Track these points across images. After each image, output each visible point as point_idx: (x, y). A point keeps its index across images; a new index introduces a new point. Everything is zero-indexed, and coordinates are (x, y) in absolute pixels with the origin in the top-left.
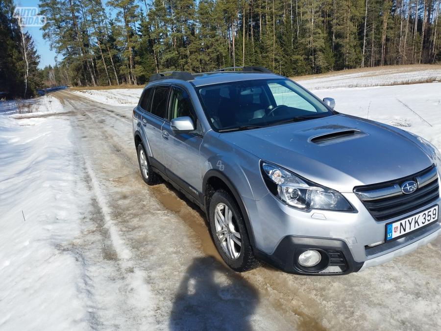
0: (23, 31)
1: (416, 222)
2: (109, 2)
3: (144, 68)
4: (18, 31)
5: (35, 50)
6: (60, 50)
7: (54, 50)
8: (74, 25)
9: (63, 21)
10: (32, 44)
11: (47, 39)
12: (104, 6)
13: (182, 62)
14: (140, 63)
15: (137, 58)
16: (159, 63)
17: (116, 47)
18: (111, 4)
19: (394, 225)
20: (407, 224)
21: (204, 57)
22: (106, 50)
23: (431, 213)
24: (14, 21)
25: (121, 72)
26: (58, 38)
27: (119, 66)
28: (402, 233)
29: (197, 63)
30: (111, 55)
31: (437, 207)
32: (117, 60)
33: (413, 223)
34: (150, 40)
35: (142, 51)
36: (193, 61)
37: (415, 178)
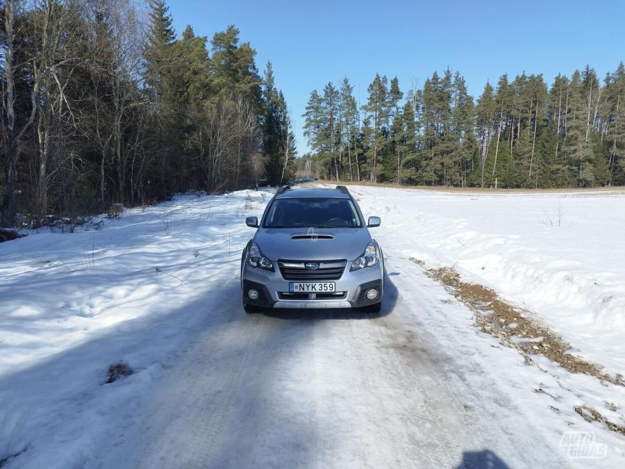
0: (289, 131)
1: (312, 288)
4: (285, 132)
5: (294, 147)
6: (314, 146)
7: (310, 146)
8: (331, 125)
9: (322, 122)
10: (293, 142)
11: (307, 136)
12: (358, 110)
13: (424, 163)
14: (382, 163)
15: (380, 158)
16: (400, 164)
17: (362, 147)
18: (365, 108)
19: (295, 284)
20: (306, 286)
21: (446, 160)
22: (353, 149)
23: (328, 286)
24: (284, 123)
25: (363, 170)
26: (315, 136)
27: (363, 163)
28: (302, 290)
29: (439, 166)
30: (356, 153)
31: (333, 284)
32: (362, 158)
33: (310, 287)
34: (394, 142)
35: (386, 151)
36: (435, 163)
37: (318, 262)
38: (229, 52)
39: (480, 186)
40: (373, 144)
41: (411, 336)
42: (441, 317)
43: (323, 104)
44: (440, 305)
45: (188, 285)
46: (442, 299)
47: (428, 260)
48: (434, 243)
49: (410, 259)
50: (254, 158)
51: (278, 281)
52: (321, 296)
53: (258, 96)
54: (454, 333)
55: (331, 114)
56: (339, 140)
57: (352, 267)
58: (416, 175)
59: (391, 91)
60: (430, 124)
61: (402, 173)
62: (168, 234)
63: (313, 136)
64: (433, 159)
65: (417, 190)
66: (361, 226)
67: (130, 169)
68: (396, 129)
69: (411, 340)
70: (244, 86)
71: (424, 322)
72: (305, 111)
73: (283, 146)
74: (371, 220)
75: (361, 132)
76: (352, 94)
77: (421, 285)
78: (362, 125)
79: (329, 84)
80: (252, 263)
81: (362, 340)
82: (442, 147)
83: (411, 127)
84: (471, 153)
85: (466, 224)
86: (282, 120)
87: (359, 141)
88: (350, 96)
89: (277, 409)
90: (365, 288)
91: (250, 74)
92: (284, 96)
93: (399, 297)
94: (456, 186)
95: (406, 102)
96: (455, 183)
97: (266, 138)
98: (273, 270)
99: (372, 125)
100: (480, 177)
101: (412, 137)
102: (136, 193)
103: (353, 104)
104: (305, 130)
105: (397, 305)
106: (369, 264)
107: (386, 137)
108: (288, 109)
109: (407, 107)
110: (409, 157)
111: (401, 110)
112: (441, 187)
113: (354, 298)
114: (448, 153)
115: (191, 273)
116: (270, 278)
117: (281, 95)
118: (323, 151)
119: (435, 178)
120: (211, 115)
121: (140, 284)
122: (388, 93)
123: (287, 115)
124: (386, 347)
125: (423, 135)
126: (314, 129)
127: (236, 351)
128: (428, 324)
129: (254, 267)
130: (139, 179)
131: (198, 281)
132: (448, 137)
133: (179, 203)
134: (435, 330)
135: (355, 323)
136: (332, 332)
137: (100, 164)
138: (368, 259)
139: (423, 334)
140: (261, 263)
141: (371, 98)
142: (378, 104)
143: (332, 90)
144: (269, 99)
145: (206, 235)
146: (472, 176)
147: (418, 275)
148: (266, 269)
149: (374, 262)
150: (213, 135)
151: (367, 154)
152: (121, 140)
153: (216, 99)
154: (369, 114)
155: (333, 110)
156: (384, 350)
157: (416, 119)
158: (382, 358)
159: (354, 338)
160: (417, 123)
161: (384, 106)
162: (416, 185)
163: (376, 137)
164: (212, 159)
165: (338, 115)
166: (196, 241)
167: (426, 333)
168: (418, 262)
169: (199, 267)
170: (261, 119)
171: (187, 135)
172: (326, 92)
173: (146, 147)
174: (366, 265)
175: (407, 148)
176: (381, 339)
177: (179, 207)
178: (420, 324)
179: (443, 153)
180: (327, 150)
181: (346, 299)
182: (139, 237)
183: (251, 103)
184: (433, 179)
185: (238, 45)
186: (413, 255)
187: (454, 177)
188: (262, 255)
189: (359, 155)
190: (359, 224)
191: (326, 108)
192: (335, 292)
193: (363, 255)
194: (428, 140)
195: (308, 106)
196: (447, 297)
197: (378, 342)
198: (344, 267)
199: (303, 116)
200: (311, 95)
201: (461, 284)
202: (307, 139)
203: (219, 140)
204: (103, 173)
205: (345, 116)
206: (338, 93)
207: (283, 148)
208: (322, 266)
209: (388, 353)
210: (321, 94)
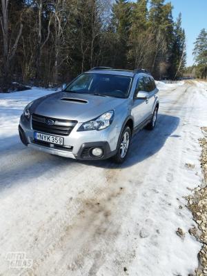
0: (184, 51)
5: (185, 60)
7: (195, 60)
9: (204, 47)
10: (185, 57)
11: (194, 55)
19: (37, 133)
20: (43, 136)
23: (58, 139)
28: (41, 139)
31: (62, 138)
33: (46, 138)
37: (55, 120)
38: (159, 8)
41: (117, 194)
63: (198, 55)
69: (112, 198)
70: (164, 26)
72: (196, 41)
73: (179, 59)
81: (71, 187)
86: (181, 45)
90: (88, 146)
91: (168, 20)
97: (171, 55)
104: (194, 51)
106: (101, 128)
108: (186, 39)
113: (78, 152)
117: (184, 31)
118: (201, 63)
123: (185, 43)
126: (199, 51)
128: (146, 186)
134: (144, 193)
137: (82, 62)
138: (100, 123)
144: (176, 34)
164: (137, 64)
167: (131, 195)
170: (171, 45)
171: (127, 51)
176: (87, 190)
178: (138, 184)
180: (204, 63)
181: (72, 152)
185: (165, 3)
192: (64, 145)
193: (95, 119)
195: (198, 37)
197: (81, 193)
198: (74, 127)
199: (194, 43)
200: (201, 32)
208: (57, 123)
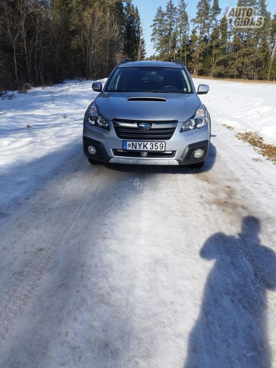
0: (141, 37)
1: (144, 146)
2: (193, 19)
3: (204, 65)
4: (139, 38)
5: (144, 49)
6: (158, 49)
7: (155, 49)
8: (170, 34)
9: (164, 31)
10: (144, 46)
11: (153, 42)
12: (189, 22)
13: (230, 62)
14: (202, 61)
15: (201, 58)
16: (214, 63)
17: (189, 50)
18: (194, 20)
19: (128, 143)
20: (138, 145)
21: (246, 60)
22: (183, 51)
23: (158, 145)
24: (138, 32)
25: (189, 66)
26: (159, 42)
27: (189, 62)
28: (134, 149)
29: (240, 65)
30: (185, 55)
31: (164, 143)
32: (189, 58)
33: (142, 146)
34: (211, 47)
35: (206, 53)
36: (238, 63)
37: (151, 123)
39: (266, 79)
40: (197, 48)
41: (231, 192)
42: (255, 174)
43: (165, 18)
44: (253, 163)
45: (54, 139)
46: (252, 158)
47: (237, 126)
48: (238, 115)
49: (223, 125)
50: (117, 56)
51: (113, 139)
52: (152, 154)
53: (121, 10)
54: (270, 191)
55: (170, 25)
56: (175, 44)
57: (182, 129)
58: (224, 71)
59: (213, 7)
60: (237, 33)
61: (215, 69)
62: (54, 103)
63: (157, 42)
64: (237, 59)
65: (224, 81)
66: (192, 92)
67: (34, 60)
68: (214, 37)
69: (231, 196)
71: (241, 178)
72: (153, 23)
74: (200, 87)
75: (190, 39)
76: (186, 10)
77: (234, 146)
78: (191, 34)
79: (170, 2)
80: (90, 121)
81: (186, 194)
82: (244, 50)
83: (224, 35)
84: (264, 56)
85: (263, 101)
86: (137, 29)
87: (188, 45)
88: (184, 11)
89: (94, 279)
90: (193, 148)
92: (138, 11)
93: (217, 154)
94: (250, 79)
95: (223, 16)
96: (250, 77)
97: (126, 42)
98: (108, 129)
99: (198, 34)
100: (268, 73)
101: (224, 43)
102: (39, 77)
103: (185, 18)
104: (152, 37)
105: (216, 161)
106: (198, 126)
107: (206, 43)
108: (141, 21)
109: (224, 20)
110: (221, 58)
111: (219, 22)
112: (240, 79)
113: (181, 157)
114: (248, 55)
115: (60, 130)
116: (106, 136)
117: (137, 10)
118: (163, 53)
119: (236, 73)
120: (88, 22)
121: (21, 137)
122: (211, 9)
123: (140, 26)
124: (209, 203)
125: (232, 41)
126: (158, 36)
127: (72, 201)
128: (245, 181)
129: (92, 125)
130: (40, 67)
131: (63, 136)
132: (250, 43)
133: (67, 85)
134: (252, 186)
135: (181, 177)
136: (160, 186)
137: (13, 55)
138: (198, 121)
139: (242, 190)
140: (98, 122)
141: (199, 13)
142: (203, 17)
143: (172, 6)
144: (128, 13)
145: (79, 105)
146: (262, 72)
147: (231, 137)
148: (103, 127)
149: (203, 124)
150: (89, 37)
151: (193, 55)
152: (26, 37)
153: (91, 11)
154: (196, 25)
155: (171, 22)
156: (207, 206)
157: (229, 30)
158: (206, 215)
159: (179, 192)
160: (229, 32)
161: (207, 19)
162: (223, 78)
163: (200, 43)
164: (89, 56)
165: (175, 26)
166: (71, 109)
167: (244, 190)
168: (229, 128)
169: (67, 126)
170: (123, 29)
171: (72, 37)
172: (168, 8)
173: (44, 44)
174: (195, 127)
175: (220, 51)
176: (204, 195)
177: (67, 87)
178: (237, 180)
179: (244, 55)
180: (166, 52)
181: (174, 158)
182: (33, 104)
183: (115, 15)
184: (235, 74)
186: (224, 122)
187: (250, 73)
188: (100, 114)
189: (188, 55)
190: (190, 90)
191: (167, 20)
192: (165, 151)
193: (193, 117)
194: (235, 45)
195: (155, 19)
196: (257, 156)
197: (202, 197)
198: (175, 128)
199: (151, 26)
200: (157, 11)
201: (264, 145)
202: (153, 44)
203: (93, 41)
204: (15, 62)
205: (180, 26)
206: (176, 9)
207: (137, 50)
208: (154, 126)
209: (211, 210)
210: (164, 10)
